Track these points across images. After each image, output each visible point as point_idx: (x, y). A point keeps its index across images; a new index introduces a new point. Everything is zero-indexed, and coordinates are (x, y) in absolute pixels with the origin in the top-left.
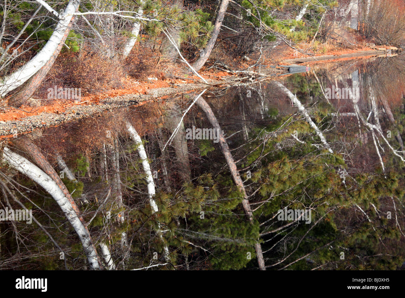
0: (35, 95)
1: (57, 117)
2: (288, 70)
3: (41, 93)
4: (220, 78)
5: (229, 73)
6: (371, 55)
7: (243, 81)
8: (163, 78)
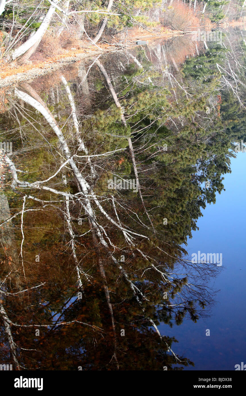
0: (30, 59)
1: (43, 71)
2: (137, 43)
3: (33, 58)
4: (107, 48)
5: (110, 45)
6: (170, 36)
7: (119, 49)
8: (79, 49)
